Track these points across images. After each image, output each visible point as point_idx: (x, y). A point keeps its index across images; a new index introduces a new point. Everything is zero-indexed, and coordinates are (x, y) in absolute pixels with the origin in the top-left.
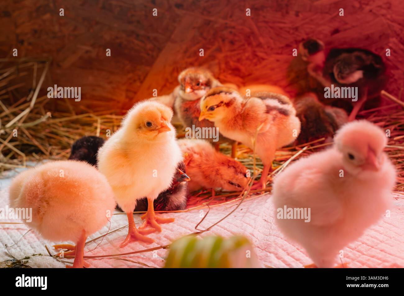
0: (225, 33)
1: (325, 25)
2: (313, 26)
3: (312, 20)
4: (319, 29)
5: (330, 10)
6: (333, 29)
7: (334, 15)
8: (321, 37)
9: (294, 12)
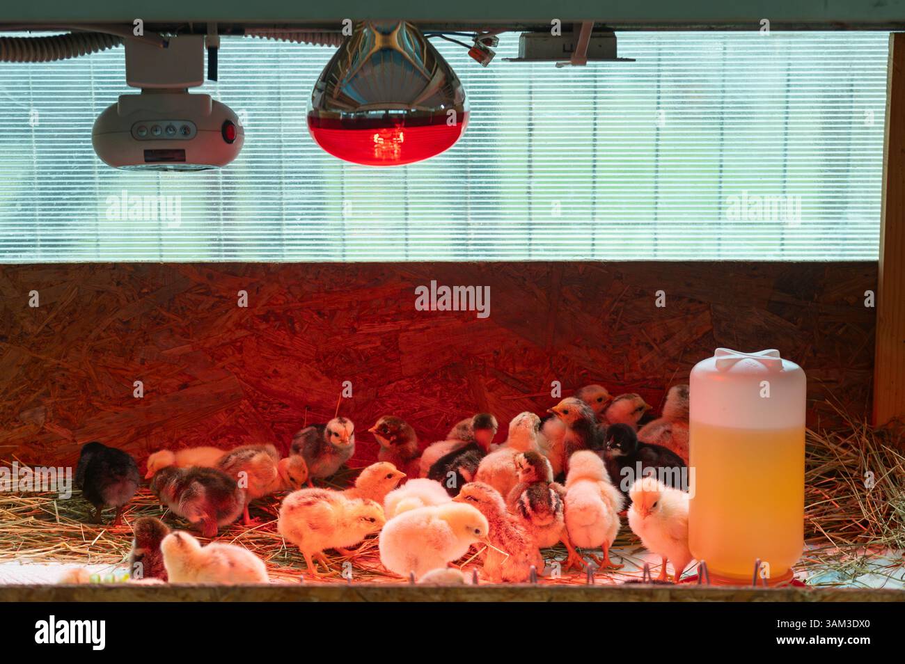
0: (57, 375)
1: (173, 378)
2: (159, 378)
3: (159, 371)
4: (167, 381)
5: (179, 361)
6: (181, 383)
7: (183, 368)
8: (168, 390)
9: (139, 359)
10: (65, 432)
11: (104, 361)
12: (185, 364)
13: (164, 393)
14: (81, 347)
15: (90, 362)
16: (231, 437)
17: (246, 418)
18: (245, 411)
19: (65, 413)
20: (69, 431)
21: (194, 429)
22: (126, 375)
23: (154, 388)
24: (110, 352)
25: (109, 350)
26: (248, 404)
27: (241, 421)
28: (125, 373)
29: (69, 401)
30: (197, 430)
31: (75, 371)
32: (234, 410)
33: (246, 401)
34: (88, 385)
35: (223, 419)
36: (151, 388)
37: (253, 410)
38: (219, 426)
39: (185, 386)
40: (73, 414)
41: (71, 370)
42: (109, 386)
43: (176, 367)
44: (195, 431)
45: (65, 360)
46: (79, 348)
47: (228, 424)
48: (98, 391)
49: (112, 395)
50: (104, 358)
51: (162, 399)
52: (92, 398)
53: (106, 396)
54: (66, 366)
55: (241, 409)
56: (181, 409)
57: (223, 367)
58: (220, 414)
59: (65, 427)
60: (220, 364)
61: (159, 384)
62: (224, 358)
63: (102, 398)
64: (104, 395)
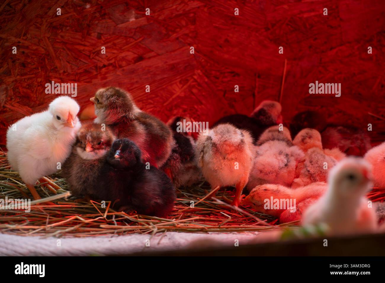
1: (128, 51)
2: (115, 51)
3: (115, 44)
4: (123, 55)
5: (135, 34)
6: (136, 56)
7: (139, 40)
8: (124, 63)
9: (96, 34)
10: (25, 110)
11: (62, 37)
12: (140, 37)
13: (120, 67)
14: (41, 25)
15: (48, 38)
16: (185, 107)
17: (200, 88)
18: (198, 80)
19: (25, 90)
20: (29, 108)
21: (150, 101)
22: (84, 50)
23: (111, 62)
24: (68, 28)
25: (67, 26)
26: (201, 74)
27: (195, 91)
28: (82, 48)
29: (29, 79)
30: (152, 102)
31: (34, 48)
32: (187, 81)
33: (199, 71)
34: (47, 61)
35: (177, 89)
36: (108, 63)
37: (206, 80)
38: (174, 97)
39: (140, 58)
40: (33, 92)
41: (30, 47)
42: (67, 62)
43: (132, 40)
44: (150, 104)
45: (24, 38)
46: (38, 25)
47: (182, 95)
48: (56, 68)
49: (69, 71)
50: (61, 34)
51: (119, 72)
52: (50, 74)
53: (64, 72)
54: (27, 43)
55: (194, 79)
56: (137, 82)
57: (177, 39)
58: (175, 85)
59: (25, 105)
60: (174, 36)
61: (115, 58)
62: (178, 30)
63: (60, 74)
64: (61, 71)
